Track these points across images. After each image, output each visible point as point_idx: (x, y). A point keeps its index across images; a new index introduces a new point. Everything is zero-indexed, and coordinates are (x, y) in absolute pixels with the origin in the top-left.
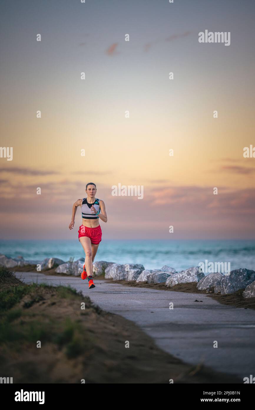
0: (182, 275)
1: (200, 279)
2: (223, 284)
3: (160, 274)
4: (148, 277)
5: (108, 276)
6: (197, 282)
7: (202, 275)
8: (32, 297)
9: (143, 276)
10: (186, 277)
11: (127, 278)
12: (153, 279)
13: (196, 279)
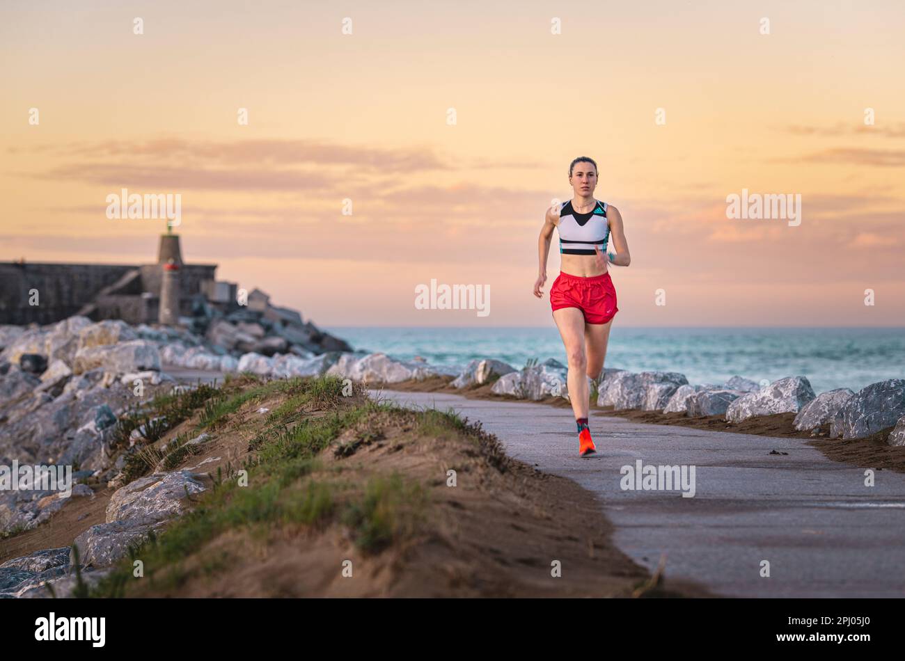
0: (761, 397)
1: (803, 406)
2: (847, 417)
3: (715, 395)
4: (688, 401)
5: (605, 399)
6: (797, 412)
7: (808, 395)
8: (358, 433)
9: (677, 399)
10: (771, 400)
11: (646, 403)
12: (698, 406)
13: (794, 407)
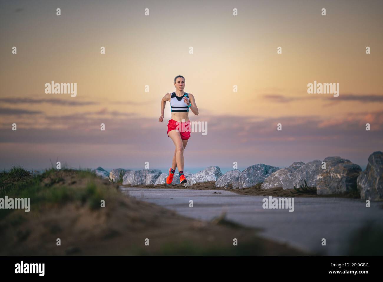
0: (200, 175)
1: (218, 178)
2: (241, 180)
5: (126, 182)
6: (215, 181)
7: (220, 174)
8: (52, 180)
9: (161, 179)
10: (204, 176)
11: (145, 182)
13: (214, 179)
